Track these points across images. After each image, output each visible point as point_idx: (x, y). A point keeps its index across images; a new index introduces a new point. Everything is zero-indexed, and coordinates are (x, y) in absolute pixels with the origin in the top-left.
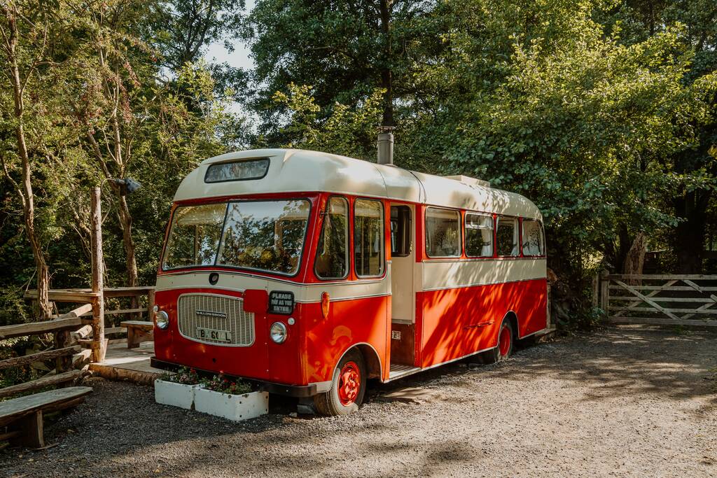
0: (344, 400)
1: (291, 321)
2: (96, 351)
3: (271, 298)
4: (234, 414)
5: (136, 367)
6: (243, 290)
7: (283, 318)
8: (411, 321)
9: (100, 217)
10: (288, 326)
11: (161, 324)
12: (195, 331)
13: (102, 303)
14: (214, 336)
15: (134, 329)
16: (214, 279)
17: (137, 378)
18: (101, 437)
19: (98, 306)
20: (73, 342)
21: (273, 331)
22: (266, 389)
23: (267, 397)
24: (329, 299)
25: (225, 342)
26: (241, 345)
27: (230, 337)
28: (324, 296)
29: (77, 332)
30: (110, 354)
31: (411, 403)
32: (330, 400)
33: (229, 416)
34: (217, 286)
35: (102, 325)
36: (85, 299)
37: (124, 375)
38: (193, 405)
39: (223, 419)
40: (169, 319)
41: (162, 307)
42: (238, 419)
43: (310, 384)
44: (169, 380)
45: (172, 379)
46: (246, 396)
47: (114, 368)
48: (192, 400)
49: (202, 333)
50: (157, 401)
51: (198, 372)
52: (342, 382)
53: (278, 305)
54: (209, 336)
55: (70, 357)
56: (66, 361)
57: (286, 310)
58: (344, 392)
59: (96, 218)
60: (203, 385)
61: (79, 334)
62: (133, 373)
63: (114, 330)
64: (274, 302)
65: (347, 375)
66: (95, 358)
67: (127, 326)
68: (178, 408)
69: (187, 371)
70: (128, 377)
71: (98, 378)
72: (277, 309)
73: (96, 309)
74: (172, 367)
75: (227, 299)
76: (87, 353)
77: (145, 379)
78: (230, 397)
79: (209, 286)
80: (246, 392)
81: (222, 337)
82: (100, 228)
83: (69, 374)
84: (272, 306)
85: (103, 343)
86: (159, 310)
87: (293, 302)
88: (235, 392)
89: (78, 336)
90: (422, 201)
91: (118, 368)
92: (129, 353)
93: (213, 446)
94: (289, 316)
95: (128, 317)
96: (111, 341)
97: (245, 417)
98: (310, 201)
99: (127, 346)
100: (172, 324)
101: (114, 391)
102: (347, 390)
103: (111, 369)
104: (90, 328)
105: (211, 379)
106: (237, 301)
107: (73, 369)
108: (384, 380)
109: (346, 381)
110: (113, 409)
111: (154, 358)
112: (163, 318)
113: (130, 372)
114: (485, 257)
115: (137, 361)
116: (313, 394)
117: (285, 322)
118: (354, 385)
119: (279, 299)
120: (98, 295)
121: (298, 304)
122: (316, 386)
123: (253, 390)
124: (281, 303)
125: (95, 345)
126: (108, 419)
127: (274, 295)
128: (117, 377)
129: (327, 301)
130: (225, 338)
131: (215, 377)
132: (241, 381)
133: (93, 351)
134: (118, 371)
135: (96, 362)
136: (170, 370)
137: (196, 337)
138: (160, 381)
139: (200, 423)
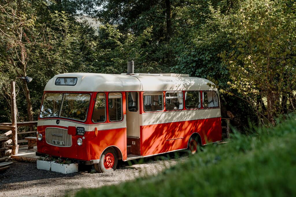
0: (107, 167)
1: (84, 138)
2: (14, 150)
3: (77, 129)
4: (64, 171)
5: (31, 156)
6: (68, 126)
7: (81, 137)
8: (139, 137)
9: (15, 94)
10: (83, 140)
11: (40, 139)
12: (52, 142)
13: (16, 130)
14: (58, 143)
15: (31, 140)
16: (58, 122)
17: (31, 161)
18: (16, 179)
19: (15, 131)
20: (5, 146)
21: (78, 141)
22: (77, 163)
23: (77, 166)
24: (97, 130)
25: (62, 146)
26: (68, 146)
27: (64, 144)
28: (96, 129)
29: (6, 142)
30: (20, 151)
31: (134, 169)
32: (100, 167)
33: (63, 172)
34: (59, 125)
35: (16, 139)
36: (9, 128)
37: (25, 159)
38: (50, 169)
39: (61, 173)
40: (43, 137)
41: (40, 132)
42: (66, 173)
43: (91, 160)
44: (42, 160)
45: (43, 160)
46: (69, 165)
47: (21, 157)
48: (50, 167)
49: (54, 142)
50: (38, 168)
51: (52, 157)
52: (105, 161)
53: (80, 132)
54: (57, 143)
55: (4, 152)
56: (3, 153)
57: (82, 134)
58: (106, 164)
59: (13, 94)
60: (54, 161)
61: (7, 143)
62: (29, 158)
63: (22, 141)
64: (78, 131)
65: (108, 157)
66: (13, 153)
67: (28, 139)
68: (45, 170)
69: (49, 157)
70: (27, 160)
71: (15, 161)
72: (79, 133)
73: (14, 132)
74: (44, 155)
75: (63, 130)
76: (10, 151)
77: (34, 161)
78: (63, 165)
79: (56, 124)
80: (69, 163)
81: (61, 143)
82: (15, 99)
83: (4, 158)
84: (77, 132)
85: (17, 146)
86: (39, 133)
87: (84, 131)
88: (65, 164)
89: (6, 144)
90: (141, 90)
91: (23, 157)
92: (28, 151)
93: (54, 180)
94: (83, 136)
95: (28, 135)
96: (20, 146)
97: (68, 172)
98: (90, 95)
99: (28, 148)
100: (43, 139)
101: (21, 165)
102: (108, 163)
103: (20, 157)
104: (11, 140)
105: (57, 159)
106: (66, 130)
107: (5, 156)
108: (124, 160)
109: (107, 160)
110: (21, 171)
111: (37, 152)
112: (40, 136)
113: (28, 158)
114: (180, 110)
115: (31, 154)
116: (92, 164)
117: (82, 138)
118: (111, 161)
119: (80, 130)
120: (14, 126)
121: (86, 132)
122: (93, 161)
123: (72, 163)
124: (80, 131)
125: (14, 148)
126: (19, 174)
127: (78, 128)
128: (23, 160)
129: (97, 131)
130: (62, 144)
131: (59, 158)
132: (68, 160)
133: (12, 150)
134: (23, 158)
135: (14, 155)
136: (43, 156)
137: (52, 144)
138: (39, 160)
139: (52, 174)
